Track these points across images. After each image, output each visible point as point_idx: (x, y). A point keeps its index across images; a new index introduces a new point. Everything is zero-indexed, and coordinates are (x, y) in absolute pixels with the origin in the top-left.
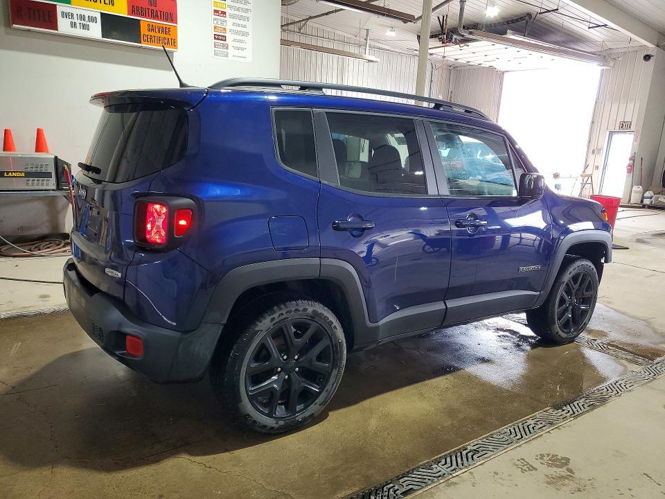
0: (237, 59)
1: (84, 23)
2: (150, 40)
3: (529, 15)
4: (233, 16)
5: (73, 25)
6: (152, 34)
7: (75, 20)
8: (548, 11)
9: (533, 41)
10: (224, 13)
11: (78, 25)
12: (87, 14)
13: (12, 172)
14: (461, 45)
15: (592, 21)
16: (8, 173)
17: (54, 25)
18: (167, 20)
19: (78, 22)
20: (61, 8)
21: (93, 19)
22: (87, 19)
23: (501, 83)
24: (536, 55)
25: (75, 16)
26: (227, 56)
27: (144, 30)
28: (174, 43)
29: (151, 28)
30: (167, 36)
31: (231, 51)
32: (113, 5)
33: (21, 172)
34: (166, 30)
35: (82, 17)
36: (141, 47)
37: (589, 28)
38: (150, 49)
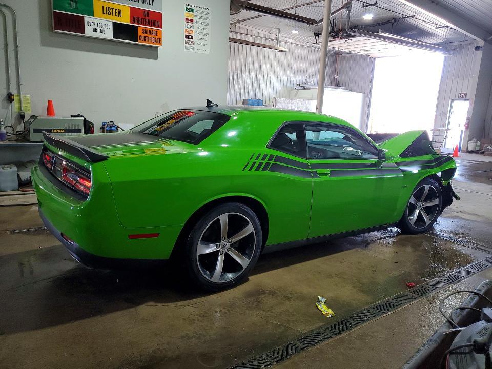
0: (200, 52)
1: (102, 29)
2: (144, 39)
3: (395, 19)
4: (198, 23)
5: (95, 30)
6: (146, 35)
7: (96, 27)
8: (408, 17)
9: (397, 37)
10: (192, 20)
11: (98, 30)
12: (104, 23)
13: (56, 129)
14: (346, 40)
15: (439, 23)
16: (54, 130)
17: (82, 30)
18: (155, 26)
19: (98, 28)
20: (87, 19)
21: (107, 26)
22: (104, 26)
23: (373, 66)
24: (399, 46)
25: (96, 24)
26: (193, 49)
27: (140, 33)
28: (159, 41)
29: (145, 31)
30: (155, 37)
31: (196, 46)
32: (121, 17)
33: (62, 129)
34: (155, 33)
35: (100, 25)
36: (138, 44)
37: (436, 28)
38: (143, 45)
